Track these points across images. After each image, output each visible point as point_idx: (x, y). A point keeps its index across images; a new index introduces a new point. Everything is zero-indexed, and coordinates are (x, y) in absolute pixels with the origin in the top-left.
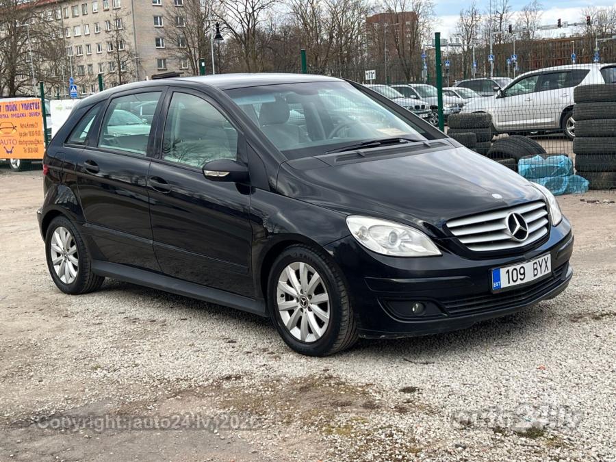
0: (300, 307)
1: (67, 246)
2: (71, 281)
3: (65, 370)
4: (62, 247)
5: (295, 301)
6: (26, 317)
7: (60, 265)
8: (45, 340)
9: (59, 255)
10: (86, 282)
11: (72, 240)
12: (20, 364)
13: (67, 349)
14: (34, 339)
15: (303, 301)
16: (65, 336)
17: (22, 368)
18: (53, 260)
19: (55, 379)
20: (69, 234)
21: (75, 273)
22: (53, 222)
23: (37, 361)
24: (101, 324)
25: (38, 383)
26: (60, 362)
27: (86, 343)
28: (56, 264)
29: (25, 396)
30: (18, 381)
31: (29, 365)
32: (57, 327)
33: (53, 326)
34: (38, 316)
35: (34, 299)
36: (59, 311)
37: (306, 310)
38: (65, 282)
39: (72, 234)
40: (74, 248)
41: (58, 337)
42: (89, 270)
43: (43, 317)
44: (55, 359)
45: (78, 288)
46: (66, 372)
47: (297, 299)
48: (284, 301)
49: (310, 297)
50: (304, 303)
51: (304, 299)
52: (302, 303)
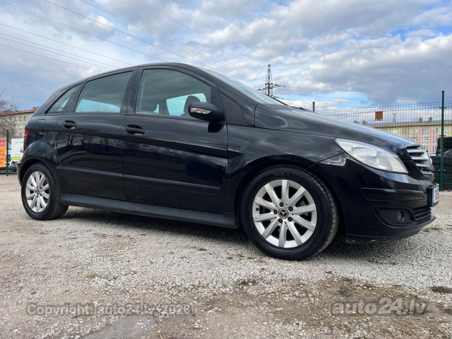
0: (278, 218)
1: (40, 185)
2: (41, 210)
3: (59, 279)
4: (36, 187)
5: (272, 213)
6: (6, 235)
7: (32, 199)
8: (28, 251)
9: (32, 192)
10: (55, 211)
11: (45, 180)
12: (6, 274)
13: (52, 259)
14: (16, 251)
15: (283, 213)
16: (46, 248)
17: (7, 278)
18: (27, 196)
19: (50, 290)
20: (43, 176)
21: (45, 205)
22: (31, 168)
23: (24, 270)
24: (76, 238)
25: (31, 296)
26: (50, 272)
27: (70, 253)
28: (29, 199)
29: (17, 313)
30: (6, 294)
31: (16, 275)
32: (36, 241)
33: (32, 240)
34: (16, 234)
35: (11, 223)
36: (34, 230)
37: (285, 220)
38: (36, 211)
39: (46, 176)
40: (47, 186)
41: (40, 249)
42: (57, 202)
43: (20, 234)
44: (43, 268)
45: (47, 216)
46: (60, 281)
47: (275, 212)
48: (259, 214)
49: (291, 209)
50: (284, 214)
51: (284, 211)
52: (281, 214)
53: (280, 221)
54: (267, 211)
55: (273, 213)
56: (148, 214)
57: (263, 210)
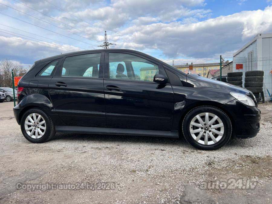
1: (37, 122)
2: (39, 137)
4: (33, 123)
7: (31, 131)
9: (30, 126)
11: (42, 118)
18: (26, 129)
20: (40, 116)
21: (42, 133)
28: (28, 131)
37: (207, 132)
38: (35, 138)
40: (43, 122)
47: (202, 128)
48: (192, 130)
49: (210, 126)
50: (206, 129)
51: (206, 128)
52: (205, 129)
53: (205, 132)
54: (197, 128)
55: (201, 129)
56: (123, 134)
57: (195, 128)
